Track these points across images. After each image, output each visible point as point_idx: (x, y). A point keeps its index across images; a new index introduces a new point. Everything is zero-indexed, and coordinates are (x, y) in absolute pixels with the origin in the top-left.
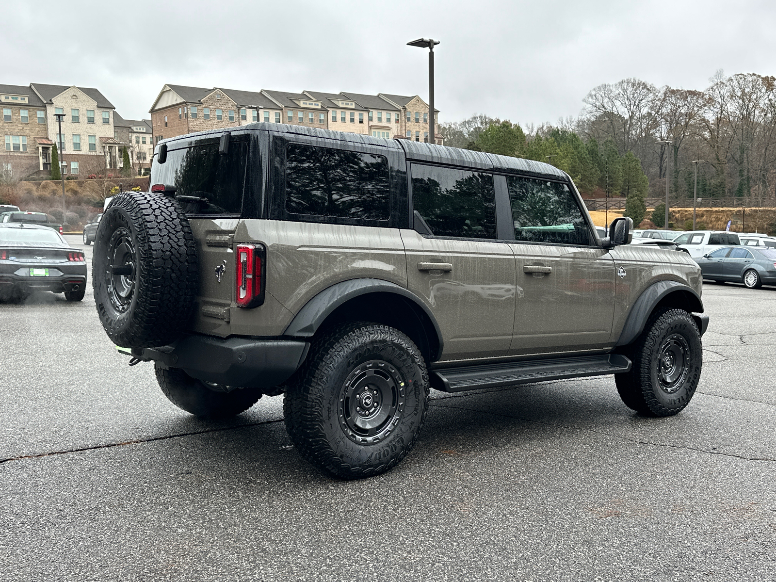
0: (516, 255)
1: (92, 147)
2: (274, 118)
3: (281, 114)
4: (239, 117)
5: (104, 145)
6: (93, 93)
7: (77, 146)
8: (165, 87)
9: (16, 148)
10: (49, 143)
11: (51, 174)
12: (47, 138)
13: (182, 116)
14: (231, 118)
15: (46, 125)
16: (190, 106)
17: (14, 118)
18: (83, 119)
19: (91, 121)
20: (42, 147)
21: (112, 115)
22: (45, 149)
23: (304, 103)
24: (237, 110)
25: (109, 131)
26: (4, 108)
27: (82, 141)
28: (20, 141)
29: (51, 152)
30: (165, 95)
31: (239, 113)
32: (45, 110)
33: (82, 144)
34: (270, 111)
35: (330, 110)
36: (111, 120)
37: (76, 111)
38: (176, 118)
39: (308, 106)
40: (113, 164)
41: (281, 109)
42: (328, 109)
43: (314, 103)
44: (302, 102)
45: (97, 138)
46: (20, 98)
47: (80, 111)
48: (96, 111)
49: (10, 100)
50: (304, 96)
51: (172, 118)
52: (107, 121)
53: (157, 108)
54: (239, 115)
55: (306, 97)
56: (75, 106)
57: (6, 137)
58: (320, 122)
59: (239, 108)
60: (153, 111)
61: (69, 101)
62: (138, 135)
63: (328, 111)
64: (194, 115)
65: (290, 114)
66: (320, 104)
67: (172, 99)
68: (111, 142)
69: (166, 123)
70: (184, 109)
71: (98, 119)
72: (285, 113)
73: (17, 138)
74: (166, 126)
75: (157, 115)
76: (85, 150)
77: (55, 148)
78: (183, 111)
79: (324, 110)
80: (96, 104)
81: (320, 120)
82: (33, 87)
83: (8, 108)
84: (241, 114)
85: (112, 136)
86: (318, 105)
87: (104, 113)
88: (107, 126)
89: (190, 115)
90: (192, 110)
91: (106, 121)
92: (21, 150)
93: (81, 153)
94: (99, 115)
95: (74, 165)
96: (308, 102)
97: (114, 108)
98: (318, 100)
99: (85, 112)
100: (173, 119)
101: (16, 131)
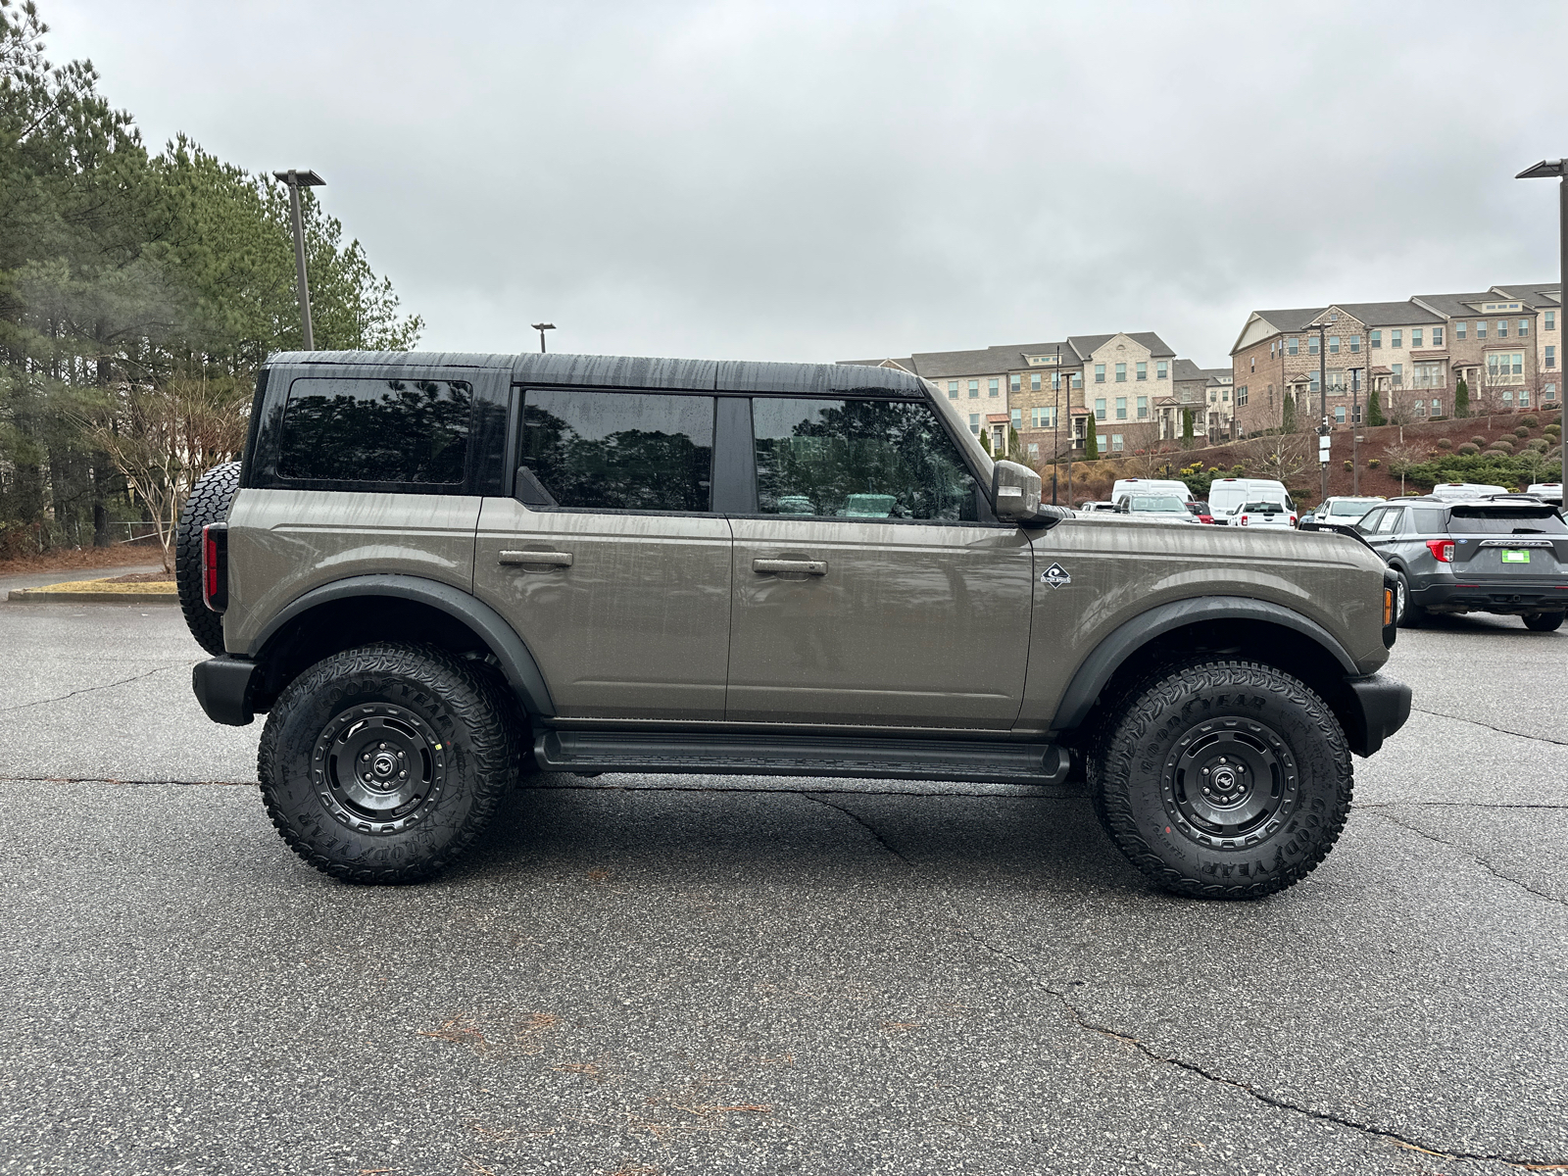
0: (737, 539)
1: (1142, 412)
2: (1432, 337)
3: (1444, 330)
4: (1368, 345)
5: (1157, 408)
6: (1149, 340)
7: (1121, 413)
8: (1252, 315)
9: (1045, 423)
10: (1086, 412)
11: (1085, 454)
12: (1083, 407)
13: (1275, 354)
14: (1355, 347)
15: (1083, 389)
16: (1287, 337)
17: (1043, 385)
18: (1132, 376)
19: (1142, 377)
20: (1077, 419)
21: (1170, 366)
22: (1080, 421)
23: (1488, 307)
24: (1364, 334)
25: (1166, 389)
26: (1032, 373)
27: (1129, 405)
28: (1050, 413)
29: (1087, 424)
30: (1252, 327)
31: (1368, 337)
32: (1082, 370)
33: (1128, 410)
34: (1424, 327)
35: (1542, 312)
36: (1170, 373)
37: (1123, 366)
38: (1267, 359)
39: (1497, 310)
40: (1169, 431)
41: (1445, 322)
42: (1537, 310)
43: (1508, 304)
44: (1484, 306)
45: (1150, 399)
46: (1051, 358)
47: (1128, 366)
48: (1149, 363)
49: (1041, 363)
50: (1492, 295)
51: (1260, 359)
52: (1164, 374)
53: (1240, 348)
54: (1368, 342)
55: (1495, 297)
56: (1121, 359)
57: (1033, 410)
58: (1521, 334)
59: (1368, 331)
60: (1234, 353)
61: (1113, 354)
62: (1226, 389)
63: (1537, 314)
64: (1294, 351)
65: (1461, 327)
66: (1520, 305)
67: (1264, 331)
68: (1168, 402)
69: (1253, 367)
70: (1278, 344)
71: (1152, 375)
72: (1451, 328)
73: (1046, 410)
74: (1253, 371)
75: (1241, 357)
76: (1132, 416)
77: (1092, 419)
78: (1276, 347)
79: (1529, 313)
80: (1149, 352)
81: (1521, 330)
82: (1070, 342)
83: (1037, 373)
84: (1371, 339)
85: (1171, 394)
86: (1516, 306)
87: (1160, 364)
88: (1164, 381)
89: (1287, 352)
90: (1290, 342)
91: (1162, 375)
92: (1051, 425)
93: (1125, 422)
94: (1153, 368)
95: (1118, 439)
96: (1497, 305)
97: (1175, 356)
98: (1517, 299)
99: (1134, 366)
100: (1262, 361)
101: (1045, 401)
